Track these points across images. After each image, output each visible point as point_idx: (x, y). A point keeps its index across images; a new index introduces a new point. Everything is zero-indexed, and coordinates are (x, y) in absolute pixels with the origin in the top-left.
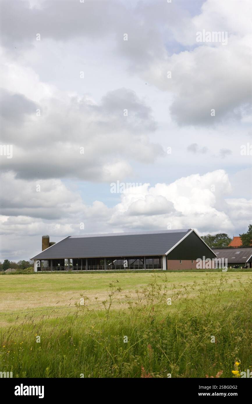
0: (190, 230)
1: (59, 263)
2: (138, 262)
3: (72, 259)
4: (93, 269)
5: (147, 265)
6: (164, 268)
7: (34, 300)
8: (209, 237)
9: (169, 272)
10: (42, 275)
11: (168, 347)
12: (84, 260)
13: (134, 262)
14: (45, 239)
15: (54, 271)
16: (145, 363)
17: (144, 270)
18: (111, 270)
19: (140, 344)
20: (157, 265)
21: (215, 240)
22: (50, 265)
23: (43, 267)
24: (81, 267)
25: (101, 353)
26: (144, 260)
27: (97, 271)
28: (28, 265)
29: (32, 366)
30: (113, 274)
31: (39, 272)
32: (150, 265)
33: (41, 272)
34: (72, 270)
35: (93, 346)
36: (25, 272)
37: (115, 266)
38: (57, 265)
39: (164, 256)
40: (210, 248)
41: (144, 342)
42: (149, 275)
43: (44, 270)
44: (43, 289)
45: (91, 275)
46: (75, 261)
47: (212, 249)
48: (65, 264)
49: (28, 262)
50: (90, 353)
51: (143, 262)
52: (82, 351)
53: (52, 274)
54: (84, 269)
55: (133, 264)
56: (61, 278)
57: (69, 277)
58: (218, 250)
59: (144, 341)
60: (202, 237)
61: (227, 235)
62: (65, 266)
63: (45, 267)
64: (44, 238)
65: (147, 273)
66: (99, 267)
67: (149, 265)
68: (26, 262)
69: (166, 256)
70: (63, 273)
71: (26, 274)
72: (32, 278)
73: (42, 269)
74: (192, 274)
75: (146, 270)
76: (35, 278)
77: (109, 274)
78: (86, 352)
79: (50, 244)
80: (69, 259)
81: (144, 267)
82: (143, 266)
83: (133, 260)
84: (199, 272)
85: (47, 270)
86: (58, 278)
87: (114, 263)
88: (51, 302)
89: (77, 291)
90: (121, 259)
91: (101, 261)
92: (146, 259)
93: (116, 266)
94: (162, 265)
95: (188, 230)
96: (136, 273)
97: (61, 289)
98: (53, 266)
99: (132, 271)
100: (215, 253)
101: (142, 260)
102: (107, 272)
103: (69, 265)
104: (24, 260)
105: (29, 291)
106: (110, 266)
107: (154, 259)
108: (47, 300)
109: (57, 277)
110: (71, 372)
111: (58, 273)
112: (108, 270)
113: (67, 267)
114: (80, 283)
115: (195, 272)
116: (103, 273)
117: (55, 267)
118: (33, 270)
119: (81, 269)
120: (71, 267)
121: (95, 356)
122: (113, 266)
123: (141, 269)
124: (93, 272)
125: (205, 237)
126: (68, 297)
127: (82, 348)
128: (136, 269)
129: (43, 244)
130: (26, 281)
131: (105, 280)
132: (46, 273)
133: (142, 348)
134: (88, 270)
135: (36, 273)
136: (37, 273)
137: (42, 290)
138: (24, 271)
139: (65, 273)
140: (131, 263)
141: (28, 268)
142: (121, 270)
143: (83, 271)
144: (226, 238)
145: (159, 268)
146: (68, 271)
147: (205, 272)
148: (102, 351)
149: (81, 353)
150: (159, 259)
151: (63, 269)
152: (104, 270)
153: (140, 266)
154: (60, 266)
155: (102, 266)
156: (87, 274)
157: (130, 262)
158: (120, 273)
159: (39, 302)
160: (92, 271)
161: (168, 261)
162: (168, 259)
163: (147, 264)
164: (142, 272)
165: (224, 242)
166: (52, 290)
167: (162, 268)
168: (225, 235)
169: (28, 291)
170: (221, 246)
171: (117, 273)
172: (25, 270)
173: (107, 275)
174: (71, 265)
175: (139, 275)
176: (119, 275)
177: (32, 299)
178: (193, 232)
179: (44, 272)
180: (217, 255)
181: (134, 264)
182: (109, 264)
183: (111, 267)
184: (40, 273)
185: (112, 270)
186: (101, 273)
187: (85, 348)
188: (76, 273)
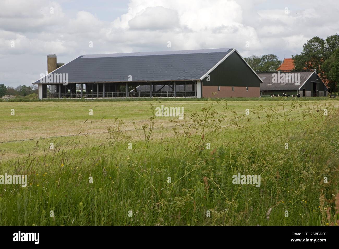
0: (232, 49)
1: (69, 89)
2: (167, 88)
3: (85, 84)
4: (111, 96)
5: (177, 92)
6: (199, 96)
7: (46, 130)
8: (253, 58)
9: (204, 100)
10: (49, 103)
11: (222, 181)
12: (100, 85)
13: (161, 88)
14: (51, 58)
15: (63, 99)
16: (196, 200)
17: (174, 97)
18: (133, 98)
19: (187, 178)
20: (190, 92)
21: (261, 63)
22: (58, 91)
23: (50, 94)
24: (96, 94)
25: (144, 186)
26: (173, 86)
27: (116, 98)
28: (30, 92)
29: (61, 201)
30: (136, 102)
31: (46, 99)
32: (182, 92)
33: (47, 99)
34: (85, 97)
35: (134, 179)
36: (26, 100)
37: (138, 93)
38: (67, 91)
39: (198, 81)
40: (255, 72)
41: (193, 176)
42: (181, 103)
43: (51, 97)
44: (53, 117)
45: (110, 103)
46: (89, 86)
47: (257, 73)
48: (77, 91)
49: (30, 87)
50: (130, 186)
51: (173, 88)
52: (121, 184)
53: (61, 101)
54: (100, 96)
55: (160, 90)
56: (73, 106)
57: (83, 105)
58: (265, 75)
59: (192, 174)
60: (245, 59)
61: (276, 56)
62: (77, 92)
63: (52, 93)
64: (49, 57)
65: (178, 101)
66: (119, 93)
67: (180, 92)
68: (27, 87)
69: (201, 81)
70: (75, 100)
71: (28, 101)
72: (36, 106)
73: (48, 96)
74: (233, 102)
75: (177, 97)
76: (41, 106)
77: (131, 102)
78: (125, 185)
79: (58, 66)
80: (82, 84)
81: (174, 94)
82: (172, 93)
83: (161, 85)
84: (241, 101)
85: (55, 97)
86: (69, 107)
87: (138, 90)
88: (67, 132)
89: (97, 120)
90: (146, 85)
91: (122, 87)
92: (177, 85)
93: (140, 93)
94: (196, 92)
95: (228, 50)
96: (165, 102)
97: (77, 118)
98: (62, 92)
99: (160, 98)
100: (261, 78)
101: (172, 86)
102: (129, 100)
103: (82, 91)
104: (25, 85)
105: (37, 120)
106: (132, 93)
107: (186, 85)
108: (62, 130)
109: (67, 104)
110: (109, 208)
111: (68, 101)
112: (130, 98)
113: (80, 93)
114: (99, 112)
115: (236, 100)
116: (124, 101)
117: (65, 94)
118: (37, 97)
119: (97, 96)
120: (84, 93)
121: (135, 190)
122: (136, 93)
123: (171, 96)
124: (112, 100)
125: (249, 59)
126: (87, 126)
127: (120, 180)
128: (164, 96)
129: (49, 65)
130: (30, 108)
131: (129, 109)
132: (53, 101)
133: (190, 182)
134: (106, 97)
135: (41, 100)
136: (43, 101)
137: (53, 119)
138: (26, 98)
139: (78, 101)
140: (159, 89)
141: (31, 94)
142: (147, 98)
143: (99, 98)
144: (275, 60)
145: (191, 96)
146: (80, 98)
147: (248, 100)
148: (145, 184)
149: (120, 186)
150: (192, 85)
151: (75, 96)
152: (125, 98)
153: (169, 93)
154: (71, 92)
155: (123, 93)
156: (105, 102)
157: (156, 88)
158: (145, 101)
159: (52, 131)
160: (110, 98)
161: (203, 87)
162: (204, 85)
163: (177, 90)
164: (171, 101)
165: (272, 65)
166: (65, 119)
167: (196, 96)
168: (273, 56)
169: (35, 120)
170: (268, 70)
171: (142, 101)
172: (26, 96)
173: (130, 103)
174: (84, 91)
175: (168, 103)
176: (143, 103)
177: (43, 129)
178: (235, 52)
179: (50, 99)
180: (263, 80)
181: (162, 90)
182: (131, 91)
183: (134, 94)
184: (45, 101)
185: (135, 98)
186: (121, 101)
187: (124, 180)
188: (91, 101)
